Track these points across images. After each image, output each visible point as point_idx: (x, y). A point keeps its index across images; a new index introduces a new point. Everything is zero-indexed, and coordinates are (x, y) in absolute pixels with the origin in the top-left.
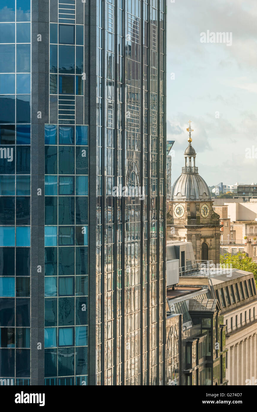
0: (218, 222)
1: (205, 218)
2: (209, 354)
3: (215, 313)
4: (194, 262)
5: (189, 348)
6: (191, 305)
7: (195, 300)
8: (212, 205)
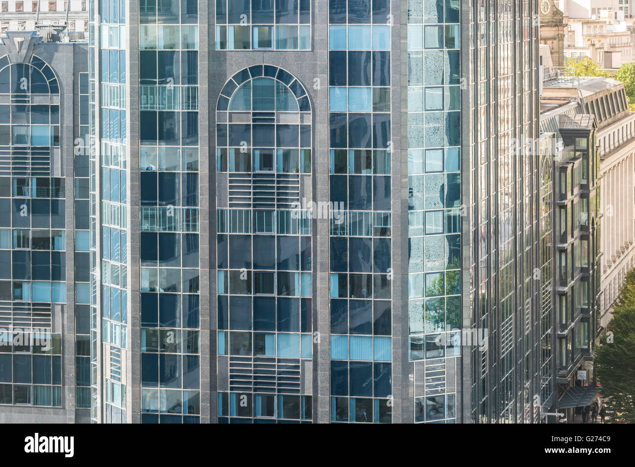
0: (561, 21)
1: (546, 16)
2: (584, 182)
3: (592, 131)
4: (552, 69)
5: (563, 175)
6: (562, 122)
7: (566, 116)
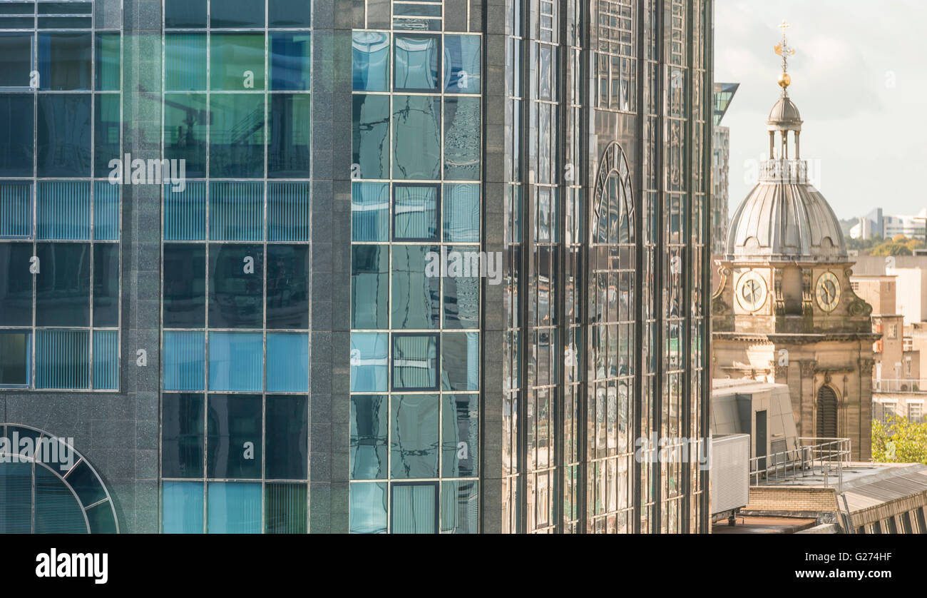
0: (866, 327)
1: (828, 313)
8: (848, 273)
